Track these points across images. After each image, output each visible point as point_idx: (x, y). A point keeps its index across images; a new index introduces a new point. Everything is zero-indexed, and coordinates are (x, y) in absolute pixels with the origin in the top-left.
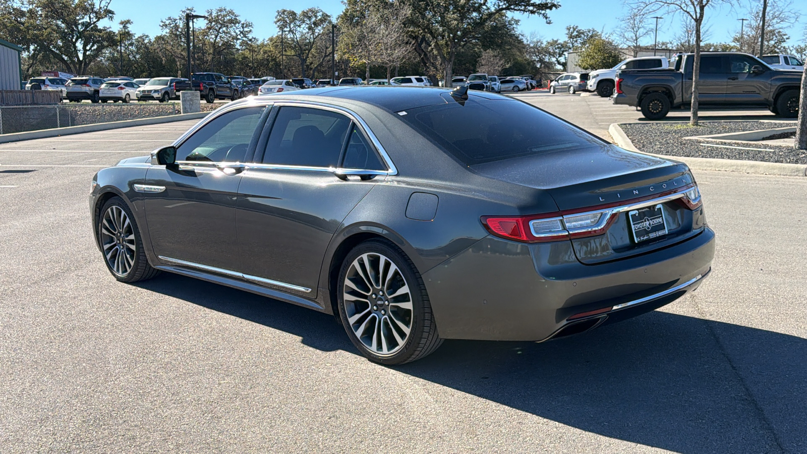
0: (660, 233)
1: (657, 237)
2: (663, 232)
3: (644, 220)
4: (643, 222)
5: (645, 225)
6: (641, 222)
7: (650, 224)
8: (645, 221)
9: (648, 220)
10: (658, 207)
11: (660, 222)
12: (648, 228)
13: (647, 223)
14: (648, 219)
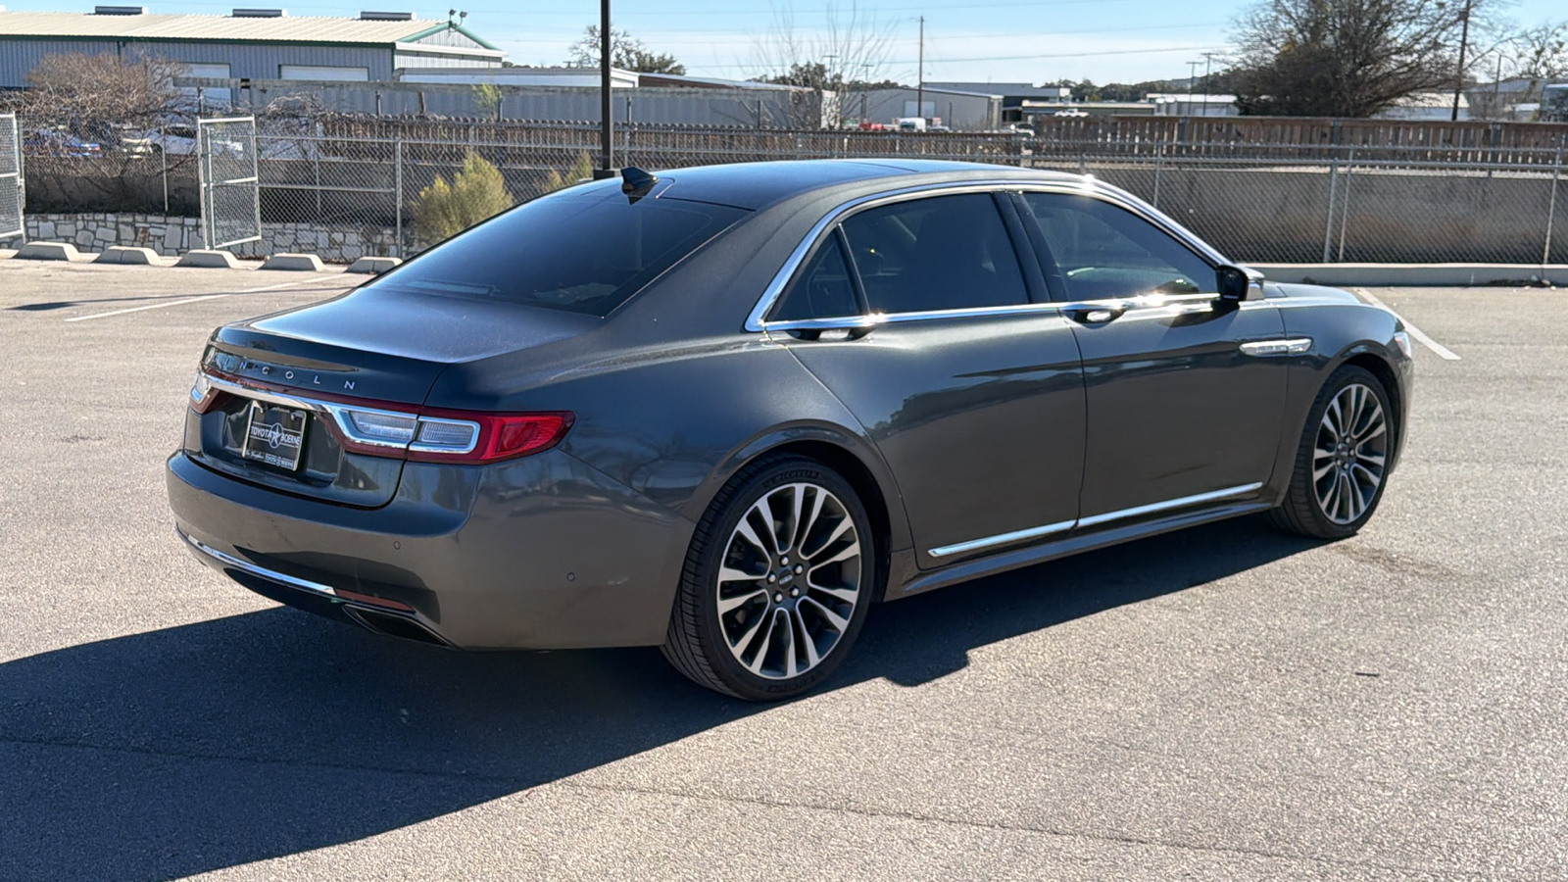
0: (283, 462)
1: (276, 466)
2: (289, 464)
3: (272, 427)
4: (269, 428)
5: (270, 436)
6: (265, 428)
7: (279, 439)
8: (274, 429)
9: (280, 431)
10: (298, 414)
11: (295, 445)
12: (274, 444)
13: (277, 434)
14: (280, 428)
